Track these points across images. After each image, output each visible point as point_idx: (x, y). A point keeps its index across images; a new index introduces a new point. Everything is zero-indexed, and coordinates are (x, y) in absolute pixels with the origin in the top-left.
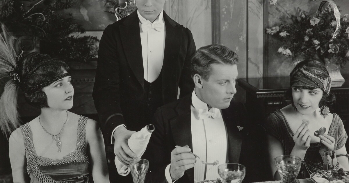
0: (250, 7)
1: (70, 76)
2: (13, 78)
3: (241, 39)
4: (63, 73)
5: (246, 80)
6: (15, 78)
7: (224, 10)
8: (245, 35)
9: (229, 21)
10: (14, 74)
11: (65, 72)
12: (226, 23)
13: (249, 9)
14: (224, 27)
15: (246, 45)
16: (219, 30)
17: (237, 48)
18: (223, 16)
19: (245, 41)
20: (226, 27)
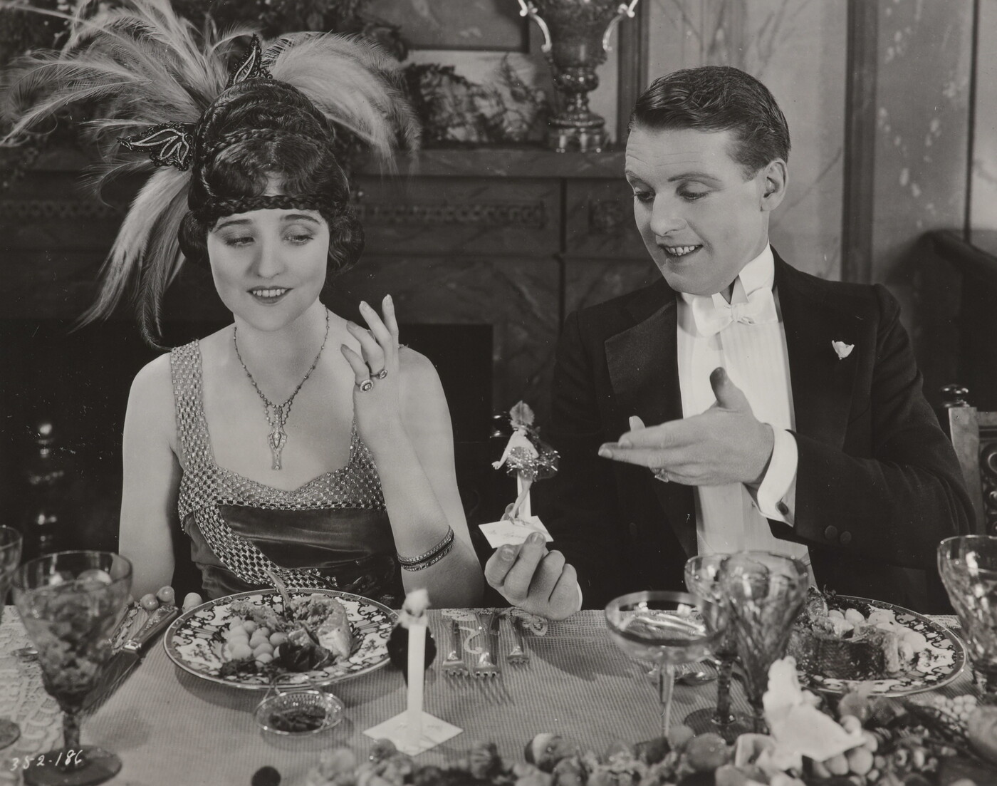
3: (950, 93)
5: (962, 236)
6: (168, 151)
8: (965, 81)
9: (908, 30)
10: (173, 138)
12: (898, 36)
14: (891, 51)
15: (966, 115)
16: (874, 58)
17: (935, 125)
18: (889, 11)
19: (965, 100)
20: (899, 49)
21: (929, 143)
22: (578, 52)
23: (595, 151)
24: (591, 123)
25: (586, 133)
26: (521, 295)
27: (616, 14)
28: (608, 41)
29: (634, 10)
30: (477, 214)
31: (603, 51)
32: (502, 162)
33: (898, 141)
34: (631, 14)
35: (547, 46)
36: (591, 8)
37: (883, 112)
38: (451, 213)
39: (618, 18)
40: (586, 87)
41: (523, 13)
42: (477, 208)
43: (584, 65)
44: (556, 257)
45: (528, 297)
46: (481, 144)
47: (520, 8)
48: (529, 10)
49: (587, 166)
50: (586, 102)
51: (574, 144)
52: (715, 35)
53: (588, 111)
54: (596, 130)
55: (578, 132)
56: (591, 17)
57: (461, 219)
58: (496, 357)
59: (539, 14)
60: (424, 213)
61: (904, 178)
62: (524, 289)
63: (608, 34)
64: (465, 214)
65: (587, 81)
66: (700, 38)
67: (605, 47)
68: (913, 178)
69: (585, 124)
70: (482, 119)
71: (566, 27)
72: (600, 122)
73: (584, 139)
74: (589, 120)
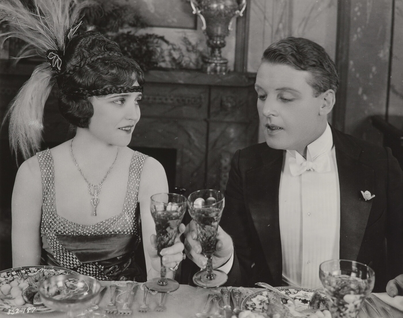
0: (398, 8)
1: (141, 93)
2: (51, 61)
3: (381, 55)
4: (132, 84)
5: (384, 118)
6: (54, 63)
7: (356, 9)
8: (387, 50)
9: (363, 27)
10: (55, 57)
11: (136, 84)
12: (359, 30)
13: (396, 10)
14: (355, 36)
15: (387, 65)
16: (348, 39)
17: (374, 69)
18: (355, 19)
19: (387, 58)
20: (359, 36)
21: (371, 76)
22: (217, 31)
23: (222, 74)
24: (222, 62)
25: (220, 66)
26: (189, 136)
27: (234, 15)
28: (232, 26)
29: (243, 13)
30: (172, 100)
31: (228, 30)
32: (181, 78)
33: (358, 75)
34: (241, 15)
35: (204, 27)
36: (223, 11)
37: (351, 63)
38: (160, 99)
39: (236, 16)
40: (220, 46)
41: (194, 12)
42: (172, 97)
43: (220, 36)
44: (205, 120)
45: (193, 137)
46: (173, 69)
47: (193, 10)
48: (197, 11)
49: (219, 80)
50: (220, 53)
51: (214, 70)
52: (278, 25)
53: (220, 57)
54: (224, 65)
55: (216, 65)
56: (223, 15)
57: (165, 101)
58: (178, 163)
59: (201, 13)
60: (149, 99)
61: (360, 92)
62: (191, 134)
63: (231, 23)
64: (166, 99)
65: (221, 43)
66: (272, 27)
67: (230, 28)
68: (365, 92)
69: (219, 62)
70: (174, 59)
71: (212, 19)
72: (226, 61)
73: (218, 68)
74: (221, 60)
